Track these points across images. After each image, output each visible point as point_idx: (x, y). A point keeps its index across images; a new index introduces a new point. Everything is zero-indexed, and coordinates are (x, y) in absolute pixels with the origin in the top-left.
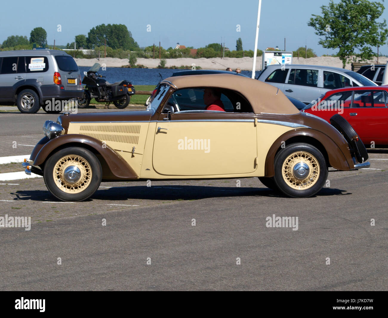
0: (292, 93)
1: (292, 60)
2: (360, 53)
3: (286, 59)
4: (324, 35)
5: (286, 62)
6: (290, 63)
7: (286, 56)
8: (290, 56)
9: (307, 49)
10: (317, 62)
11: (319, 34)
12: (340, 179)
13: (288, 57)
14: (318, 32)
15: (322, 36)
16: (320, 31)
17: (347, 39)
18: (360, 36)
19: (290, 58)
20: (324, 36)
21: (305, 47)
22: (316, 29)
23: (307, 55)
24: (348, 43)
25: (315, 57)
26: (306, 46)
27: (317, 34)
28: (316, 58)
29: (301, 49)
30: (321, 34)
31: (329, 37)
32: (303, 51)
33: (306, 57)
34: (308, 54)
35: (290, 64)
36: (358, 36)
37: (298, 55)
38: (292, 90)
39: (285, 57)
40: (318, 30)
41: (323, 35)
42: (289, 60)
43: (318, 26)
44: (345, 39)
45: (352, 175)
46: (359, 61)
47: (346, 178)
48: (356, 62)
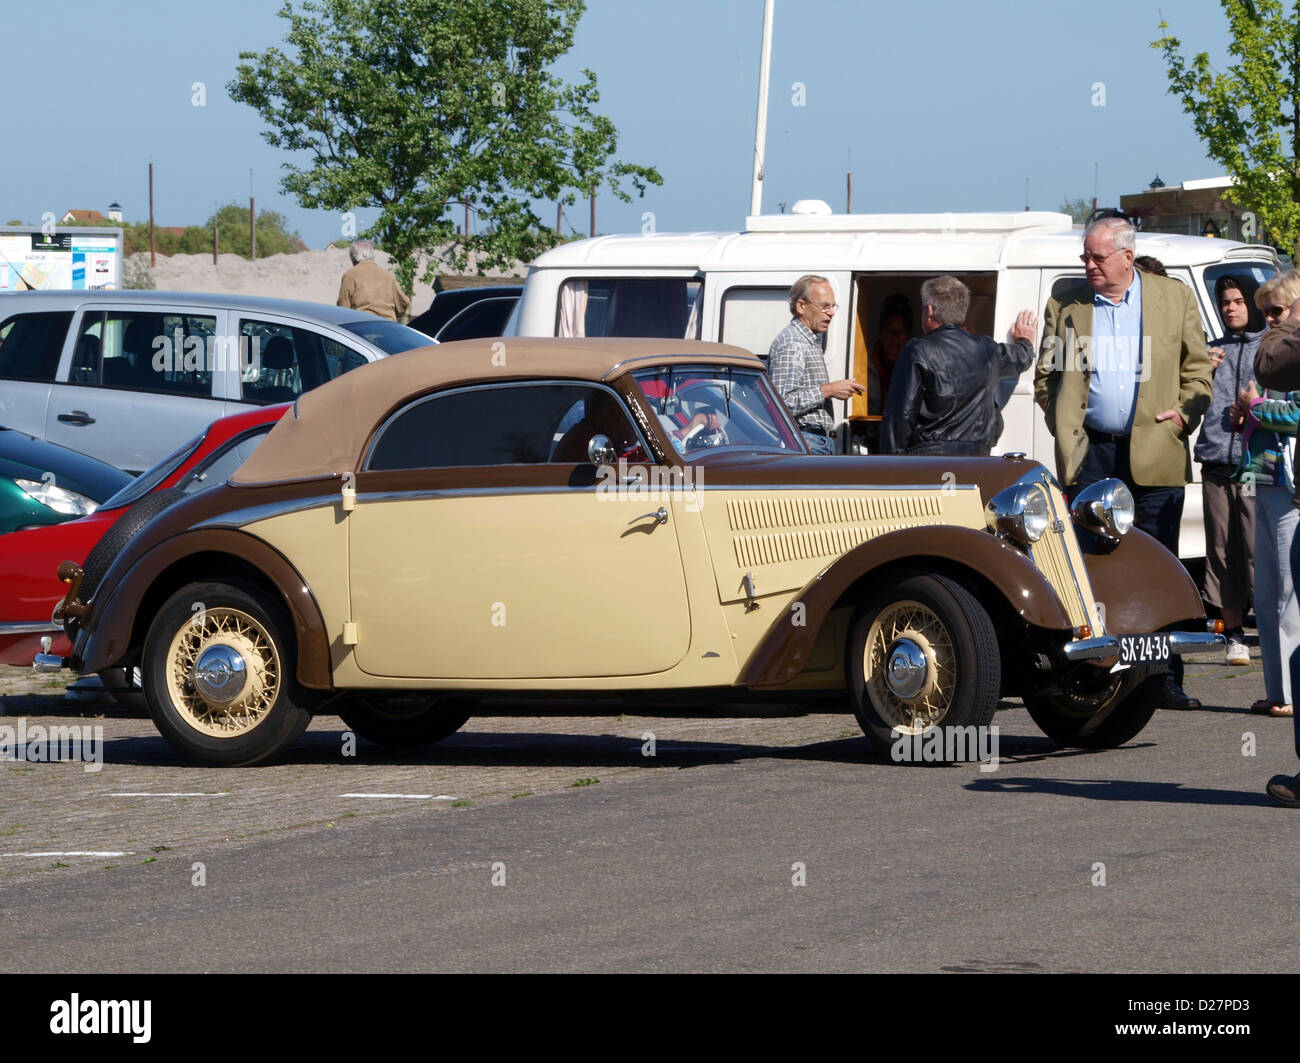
0: (88, 427)
1: (124, 270)
2: (479, 227)
3: (90, 264)
4: (311, 146)
5: (92, 280)
6: (110, 280)
7: (90, 250)
8: (111, 250)
9: (257, 213)
10: (305, 273)
11: (285, 142)
12: (234, 855)
13: (102, 256)
14: (277, 131)
15: (300, 151)
16: (289, 128)
17: (419, 166)
18: (479, 148)
19: (113, 261)
20: (311, 153)
21: (249, 207)
22: (269, 119)
23: (258, 240)
24: (422, 185)
25: (296, 252)
26: (252, 201)
27: (275, 141)
28: (301, 255)
29: (229, 215)
30: (294, 141)
31: (333, 158)
32: (240, 226)
33: (254, 252)
34: (264, 239)
35: (112, 287)
36: (472, 148)
37: (213, 243)
38: (91, 416)
39: (88, 256)
40: (280, 124)
41: (306, 145)
42: (106, 271)
43: (277, 103)
44: (407, 165)
45: (301, 831)
46: (481, 266)
47: (265, 846)
48: (466, 274)
